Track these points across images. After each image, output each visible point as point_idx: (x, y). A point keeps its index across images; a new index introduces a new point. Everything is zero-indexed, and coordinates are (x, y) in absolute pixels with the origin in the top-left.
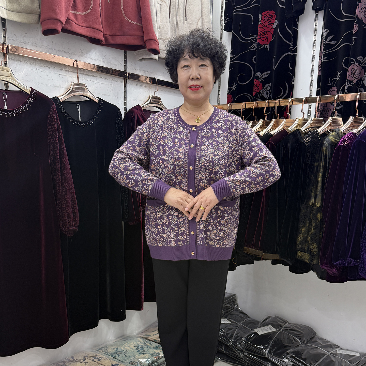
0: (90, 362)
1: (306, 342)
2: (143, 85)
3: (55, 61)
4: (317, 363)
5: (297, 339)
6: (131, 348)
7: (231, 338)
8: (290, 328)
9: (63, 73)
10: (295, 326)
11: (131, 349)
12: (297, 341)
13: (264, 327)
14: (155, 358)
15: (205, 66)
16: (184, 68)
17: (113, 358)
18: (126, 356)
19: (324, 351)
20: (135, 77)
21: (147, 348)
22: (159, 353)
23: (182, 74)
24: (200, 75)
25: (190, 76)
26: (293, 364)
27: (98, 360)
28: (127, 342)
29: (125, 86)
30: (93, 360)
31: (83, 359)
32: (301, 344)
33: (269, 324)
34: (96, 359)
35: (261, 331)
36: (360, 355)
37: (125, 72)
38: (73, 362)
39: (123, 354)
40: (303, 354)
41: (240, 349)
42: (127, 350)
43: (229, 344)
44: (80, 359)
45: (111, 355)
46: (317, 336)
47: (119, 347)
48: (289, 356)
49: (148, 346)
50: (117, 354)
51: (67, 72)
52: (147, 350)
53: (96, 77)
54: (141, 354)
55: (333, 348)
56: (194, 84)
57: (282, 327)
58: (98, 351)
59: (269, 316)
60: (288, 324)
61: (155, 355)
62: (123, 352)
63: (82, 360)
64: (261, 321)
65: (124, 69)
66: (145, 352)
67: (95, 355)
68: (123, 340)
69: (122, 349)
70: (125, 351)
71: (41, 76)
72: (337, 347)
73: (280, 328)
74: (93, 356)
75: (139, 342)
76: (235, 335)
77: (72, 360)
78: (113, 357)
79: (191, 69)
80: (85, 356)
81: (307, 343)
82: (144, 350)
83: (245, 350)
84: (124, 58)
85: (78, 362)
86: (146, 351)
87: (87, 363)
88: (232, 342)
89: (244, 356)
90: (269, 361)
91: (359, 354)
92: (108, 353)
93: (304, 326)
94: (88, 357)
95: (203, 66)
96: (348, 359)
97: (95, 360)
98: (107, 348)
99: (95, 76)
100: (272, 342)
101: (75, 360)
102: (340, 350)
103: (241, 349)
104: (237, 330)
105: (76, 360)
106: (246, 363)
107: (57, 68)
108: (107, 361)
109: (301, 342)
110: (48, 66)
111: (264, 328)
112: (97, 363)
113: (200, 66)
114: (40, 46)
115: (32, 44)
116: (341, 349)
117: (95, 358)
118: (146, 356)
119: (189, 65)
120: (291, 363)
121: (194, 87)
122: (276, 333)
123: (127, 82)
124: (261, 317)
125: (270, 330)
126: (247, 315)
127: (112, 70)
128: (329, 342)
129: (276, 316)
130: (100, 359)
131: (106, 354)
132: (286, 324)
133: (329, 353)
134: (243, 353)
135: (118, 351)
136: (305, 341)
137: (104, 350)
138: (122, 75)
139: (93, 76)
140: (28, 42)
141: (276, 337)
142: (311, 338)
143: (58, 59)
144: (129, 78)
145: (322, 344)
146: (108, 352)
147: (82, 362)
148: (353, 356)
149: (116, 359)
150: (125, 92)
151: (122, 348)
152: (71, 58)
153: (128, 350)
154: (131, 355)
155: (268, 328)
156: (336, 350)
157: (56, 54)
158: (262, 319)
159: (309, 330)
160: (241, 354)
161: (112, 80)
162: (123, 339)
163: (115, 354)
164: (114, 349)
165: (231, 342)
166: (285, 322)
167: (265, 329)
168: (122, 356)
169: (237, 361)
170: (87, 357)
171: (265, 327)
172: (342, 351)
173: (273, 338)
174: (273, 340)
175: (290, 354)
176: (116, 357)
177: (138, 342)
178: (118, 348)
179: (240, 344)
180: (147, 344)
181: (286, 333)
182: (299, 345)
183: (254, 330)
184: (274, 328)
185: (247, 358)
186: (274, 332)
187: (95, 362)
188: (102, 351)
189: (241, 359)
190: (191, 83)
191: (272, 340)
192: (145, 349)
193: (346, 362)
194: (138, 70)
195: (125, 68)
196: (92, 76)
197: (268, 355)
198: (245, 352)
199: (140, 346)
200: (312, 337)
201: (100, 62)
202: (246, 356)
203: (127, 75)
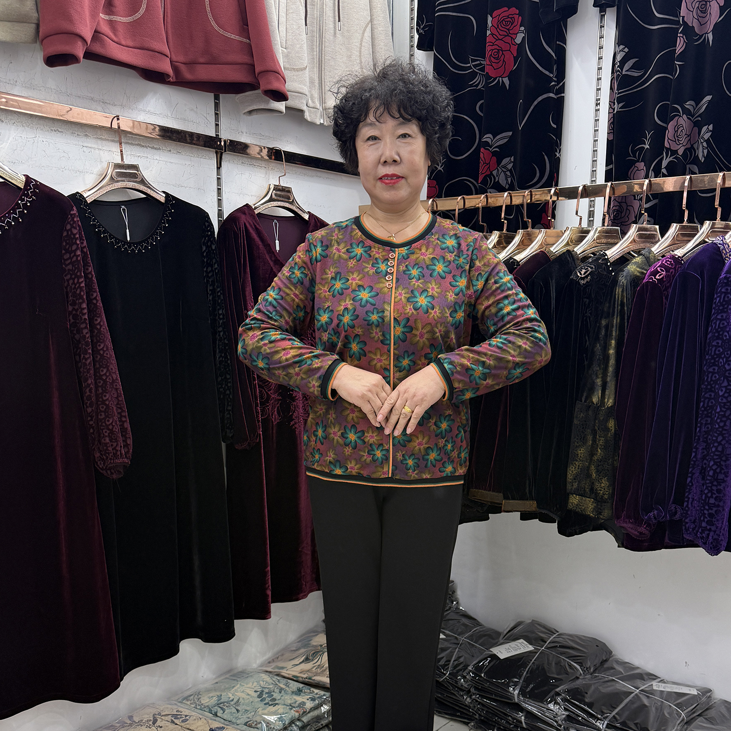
0: (167, 725)
1: (592, 670)
2: (256, 164)
3: (73, 118)
4: (614, 710)
5: (575, 665)
6: (248, 695)
7: (447, 667)
8: (561, 643)
9: (91, 143)
10: (570, 639)
11: (248, 697)
12: (576, 668)
13: (510, 644)
14: (297, 712)
15: (409, 136)
16: (368, 141)
17: (213, 715)
18: (238, 711)
19: (629, 687)
20: (238, 148)
21: (280, 692)
22: (303, 702)
23: (367, 154)
24: (399, 155)
25: (381, 156)
26: (567, 713)
27: (182, 721)
28: (239, 683)
29: (219, 166)
30: (173, 722)
31: (152, 719)
32: (583, 673)
33: (520, 636)
34: (178, 718)
35: (504, 652)
36: (698, 693)
37: (217, 138)
38: (132, 726)
39: (232, 707)
40: (587, 693)
41: (463, 688)
42: (239, 699)
43: (442, 680)
44: (145, 720)
45: (208, 710)
46: (614, 657)
47: (223, 694)
48: (559, 699)
49: (281, 690)
50: (220, 707)
51: (99, 142)
52: (279, 698)
53: (160, 149)
54: (268, 705)
55: (644, 680)
56: (388, 173)
57: (546, 642)
58: (182, 702)
59: (519, 620)
60: (558, 635)
61: (297, 707)
62: (232, 703)
63: (151, 723)
64: (505, 630)
65: (216, 132)
66: (276, 702)
67: (175, 711)
68: (232, 680)
69: (230, 698)
70: (235, 700)
71: (45, 151)
72: (653, 677)
73: (542, 643)
74: (172, 713)
75: (264, 682)
76: (454, 661)
77: (129, 722)
78: (212, 713)
79: (383, 143)
80: (156, 715)
81: (594, 671)
82: (273, 697)
83: (473, 690)
84: (215, 110)
85: (142, 726)
86: (279, 700)
87: (161, 727)
88: (447, 675)
89: (472, 701)
90: (521, 709)
91: (697, 690)
92: (203, 707)
93: (588, 639)
94: (163, 716)
95: (405, 137)
96: (674, 702)
97: (176, 721)
98: (200, 696)
99: (156, 149)
100: (525, 672)
101: (135, 722)
102: (660, 684)
103: (465, 687)
104: (458, 651)
105: (137, 722)
106: (476, 715)
107: (77, 133)
108: (200, 723)
109: (582, 671)
110: (60, 130)
111: (510, 646)
112: (180, 727)
113: (399, 137)
114: (41, 88)
115: (24, 85)
116: (661, 681)
117: (176, 716)
118: (277, 709)
119: (377, 136)
120: (564, 713)
121: (389, 178)
122: (534, 654)
123: (223, 157)
124: (503, 624)
125: (522, 649)
126: (476, 620)
127: (192, 134)
128: (638, 668)
129: (533, 620)
130: (187, 718)
131: (199, 707)
132: (554, 637)
133: (638, 691)
134: (469, 694)
135: (222, 701)
136: (590, 669)
137: (194, 700)
138: (210, 143)
139: (153, 148)
140: (16, 82)
141: (533, 663)
142: (602, 662)
143: (78, 114)
144: (225, 151)
145: (623, 673)
146: (202, 704)
147: (151, 726)
148: (684, 694)
149: (218, 717)
150: (219, 179)
151: (230, 695)
152: (106, 111)
153: (241, 699)
154: (248, 708)
155: (517, 645)
156: (652, 685)
157: (75, 105)
158: (507, 628)
159: (597, 646)
160: (466, 698)
161: (191, 155)
162: (232, 677)
163: (216, 707)
164: (214, 698)
165: (445, 675)
166: (551, 631)
167: (512, 648)
168: (230, 711)
169: (459, 711)
170: (160, 717)
171: (513, 644)
172: (663, 685)
173: (528, 665)
174: (529, 669)
175: (561, 695)
176: (218, 714)
177: (261, 683)
178: (221, 695)
179: (464, 677)
180: (280, 685)
181: (554, 653)
182: (578, 676)
183: (491, 650)
184: (531, 644)
185: (478, 705)
186: (530, 652)
187: (176, 724)
188: (189, 703)
189: (467, 708)
190: (383, 171)
191: (527, 669)
192: (276, 695)
193: (670, 706)
194: (244, 134)
195: (217, 130)
196: (150, 147)
197: (518, 697)
198: (474, 694)
199: (267, 690)
200: (604, 659)
201: (167, 119)
202: (477, 701)
203: (223, 143)
